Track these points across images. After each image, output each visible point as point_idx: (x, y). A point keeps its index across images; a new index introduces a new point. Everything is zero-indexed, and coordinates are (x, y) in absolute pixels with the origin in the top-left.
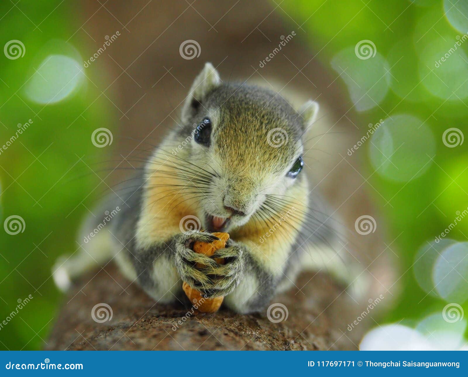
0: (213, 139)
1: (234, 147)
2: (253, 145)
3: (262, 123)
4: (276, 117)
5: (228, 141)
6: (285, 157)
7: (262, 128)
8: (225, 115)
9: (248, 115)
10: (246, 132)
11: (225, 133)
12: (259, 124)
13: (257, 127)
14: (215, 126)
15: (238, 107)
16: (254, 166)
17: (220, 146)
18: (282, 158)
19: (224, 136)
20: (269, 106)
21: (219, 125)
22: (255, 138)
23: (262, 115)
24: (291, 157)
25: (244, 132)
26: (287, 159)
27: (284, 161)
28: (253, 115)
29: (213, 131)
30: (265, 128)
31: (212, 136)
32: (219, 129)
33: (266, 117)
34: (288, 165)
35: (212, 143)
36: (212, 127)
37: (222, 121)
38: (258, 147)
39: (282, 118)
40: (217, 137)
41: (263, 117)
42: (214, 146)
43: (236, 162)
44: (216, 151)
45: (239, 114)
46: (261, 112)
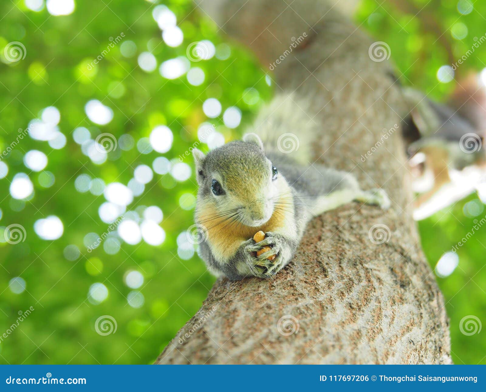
0: (225, 189)
1: (239, 186)
2: (247, 179)
3: (242, 164)
4: (247, 155)
5: (234, 185)
6: (266, 173)
7: (244, 166)
8: (222, 172)
9: (233, 164)
10: (239, 174)
11: (229, 182)
12: (241, 165)
13: (242, 167)
14: (221, 182)
15: (225, 164)
16: (255, 190)
17: (231, 190)
18: (265, 174)
19: (230, 184)
20: (239, 152)
21: (223, 180)
22: (245, 174)
23: (239, 159)
24: (268, 170)
25: (238, 175)
26: (268, 173)
27: (267, 175)
28: (235, 163)
29: (222, 185)
30: (246, 165)
31: (223, 187)
32: (225, 182)
33: (242, 159)
34: (270, 175)
35: (226, 191)
36: (220, 183)
37: (223, 177)
38: (250, 178)
39: (250, 153)
40: (227, 187)
41: (241, 160)
42: (228, 193)
43: (246, 194)
44: (230, 194)
45: (228, 167)
46: (238, 158)
